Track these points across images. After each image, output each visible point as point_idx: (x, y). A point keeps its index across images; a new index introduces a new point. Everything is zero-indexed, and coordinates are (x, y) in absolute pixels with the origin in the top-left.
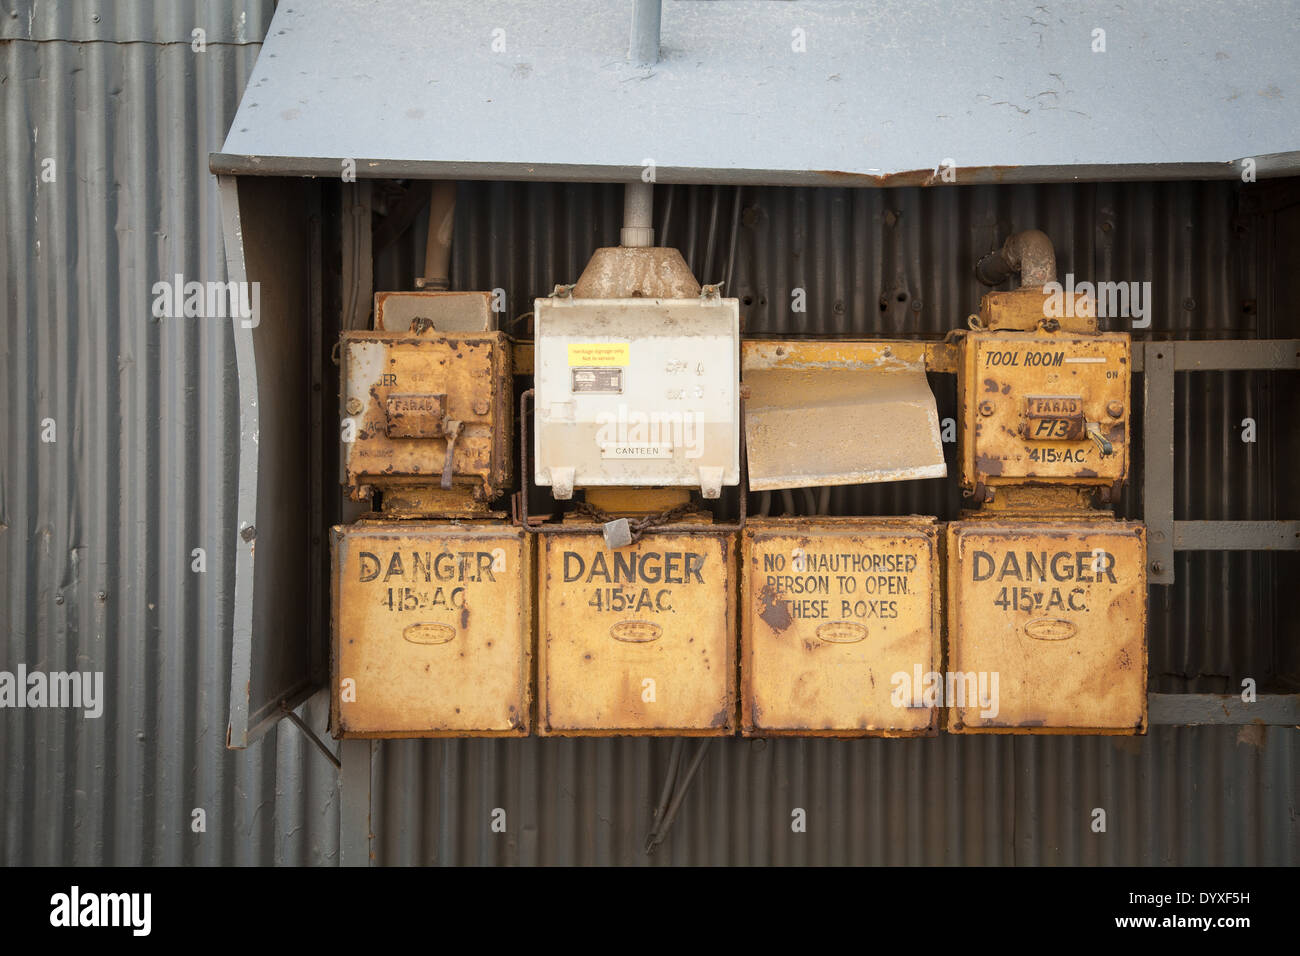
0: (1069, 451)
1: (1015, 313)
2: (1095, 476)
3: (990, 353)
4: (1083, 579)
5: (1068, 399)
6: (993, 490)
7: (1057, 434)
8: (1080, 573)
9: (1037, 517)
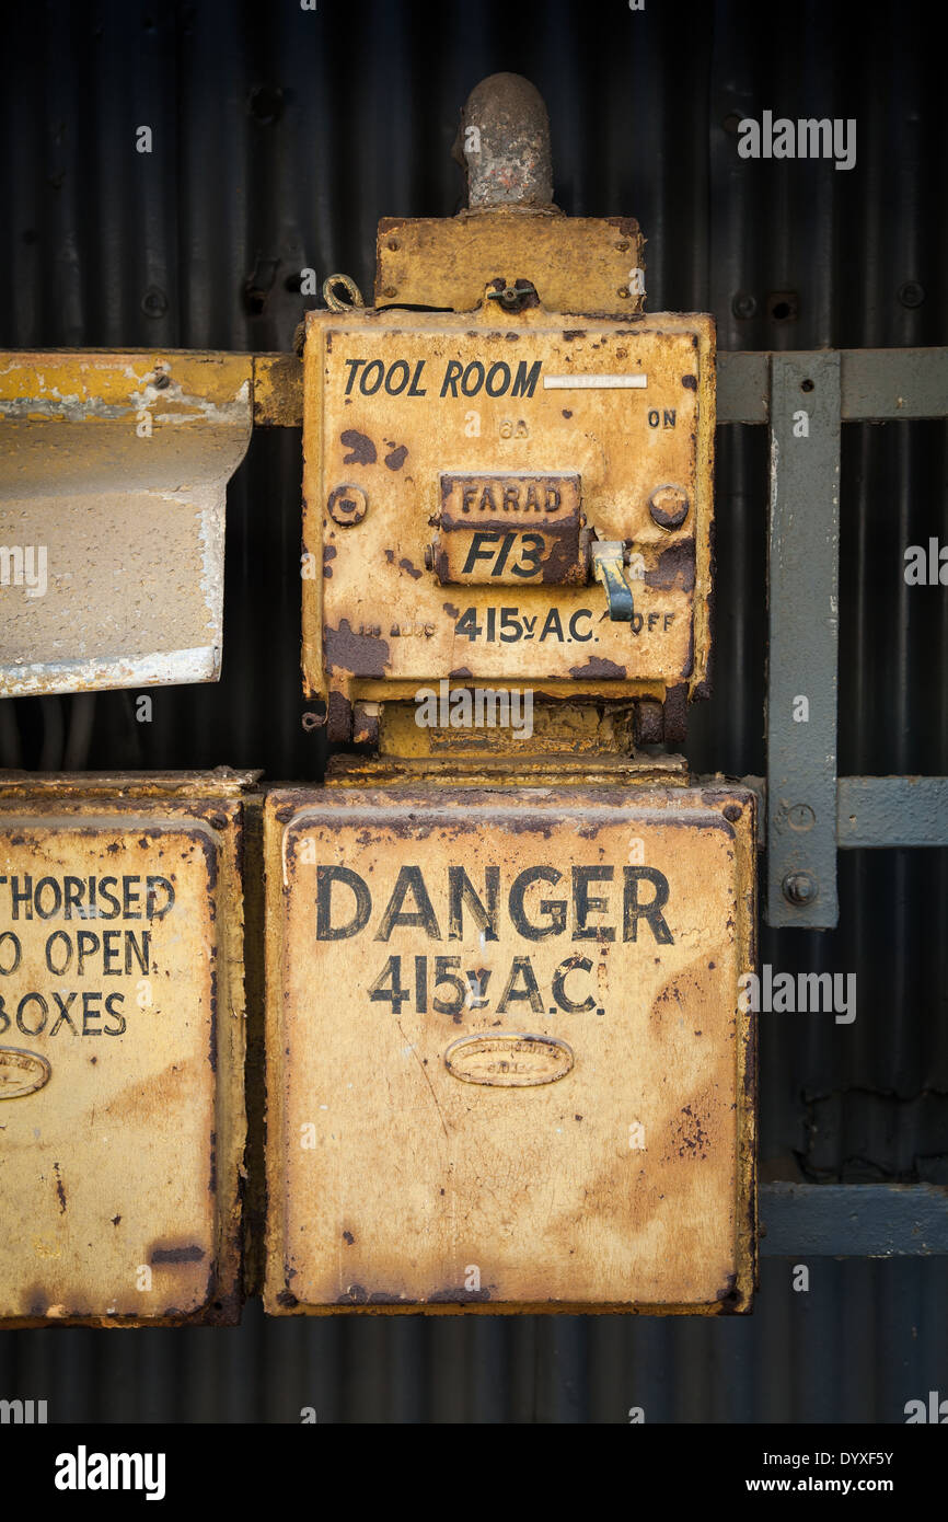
0: (554, 613)
1: (440, 272)
2: (619, 676)
3: (355, 364)
4: (591, 933)
5: (539, 480)
6: (372, 711)
7: (516, 569)
8: (581, 919)
9: (502, 774)
